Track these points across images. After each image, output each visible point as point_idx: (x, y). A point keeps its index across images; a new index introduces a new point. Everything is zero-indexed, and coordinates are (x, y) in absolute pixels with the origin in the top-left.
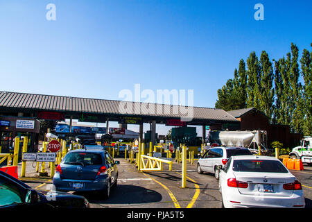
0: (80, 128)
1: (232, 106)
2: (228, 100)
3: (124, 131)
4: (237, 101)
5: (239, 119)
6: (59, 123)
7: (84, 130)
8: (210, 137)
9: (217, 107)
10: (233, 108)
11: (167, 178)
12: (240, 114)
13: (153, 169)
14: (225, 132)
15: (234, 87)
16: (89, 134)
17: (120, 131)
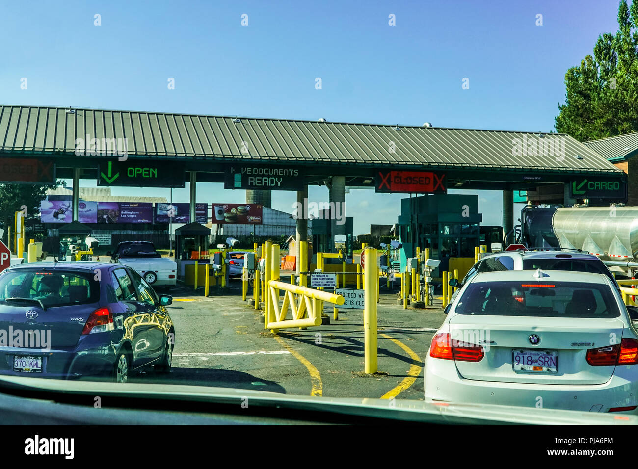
0: (121, 206)
1: (608, 123)
2: (595, 103)
3: (259, 214)
4: (626, 108)
5: (624, 167)
6: (49, 192)
7: (132, 215)
8: (525, 225)
9: (562, 128)
10: (612, 128)
11: (341, 350)
12: (628, 150)
13: (296, 322)
14: (575, 209)
15: (619, 62)
16: (149, 226)
17: (246, 213)
